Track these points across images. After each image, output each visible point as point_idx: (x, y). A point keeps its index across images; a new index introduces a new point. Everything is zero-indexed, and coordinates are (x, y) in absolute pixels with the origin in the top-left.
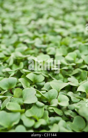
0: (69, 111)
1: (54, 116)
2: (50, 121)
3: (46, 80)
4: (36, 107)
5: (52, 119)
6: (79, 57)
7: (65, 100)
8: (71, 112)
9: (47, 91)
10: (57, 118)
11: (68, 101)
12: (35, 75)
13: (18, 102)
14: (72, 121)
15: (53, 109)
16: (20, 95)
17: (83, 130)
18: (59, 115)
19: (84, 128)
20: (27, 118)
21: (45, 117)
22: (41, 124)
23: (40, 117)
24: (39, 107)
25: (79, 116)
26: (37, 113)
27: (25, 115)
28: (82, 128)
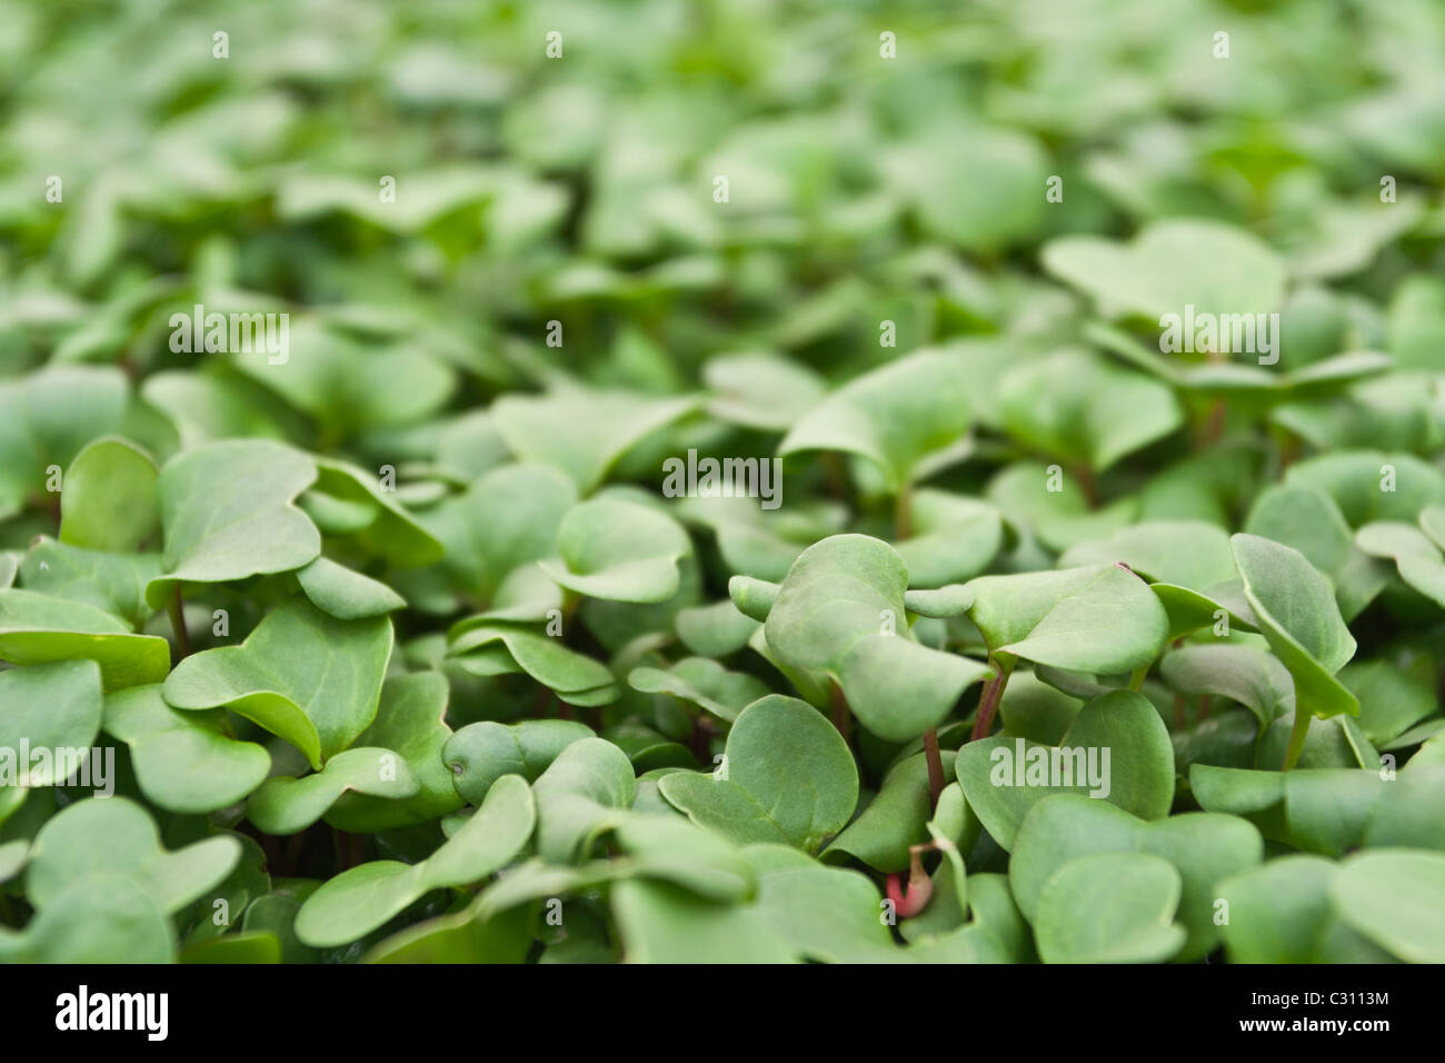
0: (686, 665)
1: (509, 719)
2: (457, 765)
4: (302, 628)
5: (484, 739)
7: (636, 549)
8: (711, 671)
9: (457, 489)
10: (536, 734)
11: (673, 558)
13: (105, 591)
14: (705, 763)
15: (497, 647)
16: (139, 520)
17: (834, 846)
18: (566, 699)
19: (843, 823)
20: (183, 721)
21: (413, 738)
22: (347, 787)
23: (353, 735)
24: (340, 614)
25: (786, 698)
26: (320, 690)
27: (163, 696)
28: (826, 828)
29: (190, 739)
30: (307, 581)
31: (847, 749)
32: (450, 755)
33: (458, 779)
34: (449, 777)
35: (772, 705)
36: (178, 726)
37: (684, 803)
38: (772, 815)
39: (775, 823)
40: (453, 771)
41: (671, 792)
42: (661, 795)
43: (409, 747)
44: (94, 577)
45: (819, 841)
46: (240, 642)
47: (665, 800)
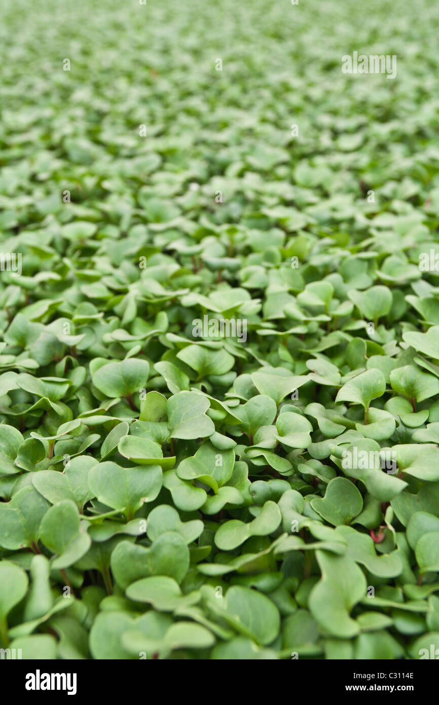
0: (311, 461)
2: (253, 493)
3: (239, 367)
4: (209, 451)
5: (260, 486)
6: (340, 297)
7: (298, 429)
8: (318, 464)
9: (242, 402)
10: (276, 485)
11: (308, 433)
12: (206, 352)
13: (153, 435)
14: (320, 494)
15: (262, 457)
16: (160, 413)
17: (356, 521)
18: (282, 474)
19: (358, 513)
20: (183, 483)
21: (239, 482)
22: (226, 502)
23: (224, 482)
24: (221, 449)
25: (343, 478)
26: (215, 469)
27: (177, 474)
28: (353, 515)
29: (185, 488)
30: (212, 439)
31: (360, 493)
32: (251, 490)
33: (254, 497)
34: (251, 496)
35: (339, 480)
36: (182, 484)
37: (318, 510)
38: (339, 511)
39: (340, 513)
40: (252, 495)
41: (314, 506)
42: (311, 507)
43: (238, 485)
44: (150, 431)
45: (351, 518)
46: (193, 455)
47: (313, 509)
